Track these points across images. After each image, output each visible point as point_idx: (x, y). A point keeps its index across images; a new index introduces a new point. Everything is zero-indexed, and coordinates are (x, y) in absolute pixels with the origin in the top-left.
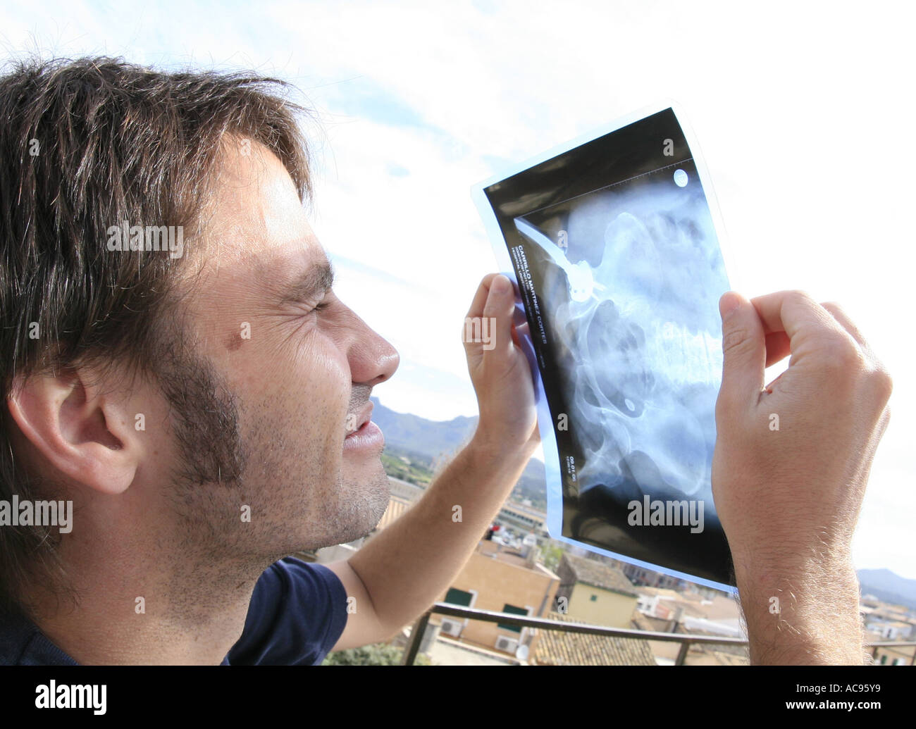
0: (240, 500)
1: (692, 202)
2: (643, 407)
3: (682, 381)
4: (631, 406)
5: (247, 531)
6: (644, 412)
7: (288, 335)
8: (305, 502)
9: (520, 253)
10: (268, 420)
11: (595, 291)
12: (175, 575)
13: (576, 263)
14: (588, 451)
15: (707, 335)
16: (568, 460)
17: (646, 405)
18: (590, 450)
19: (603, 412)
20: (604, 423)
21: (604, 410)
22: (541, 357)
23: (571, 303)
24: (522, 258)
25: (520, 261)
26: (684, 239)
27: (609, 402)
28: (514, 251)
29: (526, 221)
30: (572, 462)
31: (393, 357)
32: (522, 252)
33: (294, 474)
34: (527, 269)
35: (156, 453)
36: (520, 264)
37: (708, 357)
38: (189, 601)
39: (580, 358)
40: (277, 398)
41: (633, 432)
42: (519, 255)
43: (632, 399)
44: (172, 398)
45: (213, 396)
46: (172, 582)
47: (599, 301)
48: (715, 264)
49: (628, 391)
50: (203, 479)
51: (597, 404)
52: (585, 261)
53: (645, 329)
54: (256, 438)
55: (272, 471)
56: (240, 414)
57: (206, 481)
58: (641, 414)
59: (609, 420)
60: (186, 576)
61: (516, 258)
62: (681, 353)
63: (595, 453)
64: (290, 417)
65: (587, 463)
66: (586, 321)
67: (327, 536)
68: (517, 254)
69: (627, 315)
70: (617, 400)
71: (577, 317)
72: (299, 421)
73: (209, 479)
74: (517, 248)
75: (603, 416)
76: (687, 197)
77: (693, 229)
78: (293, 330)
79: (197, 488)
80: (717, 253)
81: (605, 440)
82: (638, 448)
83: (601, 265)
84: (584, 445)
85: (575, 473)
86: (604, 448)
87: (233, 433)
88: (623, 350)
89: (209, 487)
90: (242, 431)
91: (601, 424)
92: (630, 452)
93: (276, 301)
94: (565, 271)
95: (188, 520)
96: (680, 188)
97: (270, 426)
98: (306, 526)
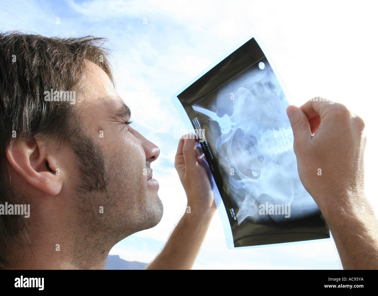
0: (107, 198)
1: (268, 74)
2: (261, 172)
3: (276, 154)
4: (255, 174)
5: (109, 215)
6: (261, 174)
7: (120, 129)
8: (133, 202)
9: (196, 121)
10: (116, 163)
11: (232, 127)
12: (76, 242)
13: (222, 117)
14: (239, 203)
15: (284, 129)
16: (231, 211)
17: (262, 171)
18: (240, 202)
19: (243, 182)
20: (244, 187)
21: (243, 181)
22: (212, 166)
23: (222, 135)
24: (197, 123)
25: (197, 124)
26: (267, 91)
27: (245, 176)
28: (193, 121)
29: (198, 106)
30: (233, 211)
31: (158, 149)
32: (197, 120)
33: (128, 187)
34: (200, 127)
35: (70, 178)
36: (196, 126)
37: (285, 138)
38: (81, 258)
39: (229, 160)
40: (119, 154)
41: (258, 186)
42: (196, 122)
43: (255, 171)
44: (77, 152)
45: (94, 151)
46: (75, 246)
47: (234, 130)
48: (282, 97)
49: (253, 167)
50: (91, 189)
51: (240, 179)
52: (226, 115)
53: (256, 136)
54: (112, 170)
55: (120, 185)
56: (105, 159)
57: (92, 189)
58: (260, 176)
59: (246, 185)
60: (81, 243)
61: (195, 124)
62: (274, 141)
63: (243, 203)
64: (125, 162)
65: (240, 209)
66: (229, 142)
67: (142, 222)
68: (195, 122)
69: (248, 132)
70: (249, 174)
71: (225, 141)
72: (128, 164)
73: (93, 188)
74: (194, 119)
75: (243, 184)
76: (265, 73)
77: (270, 85)
78: (121, 128)
79: (88, 193)
80: (282, 92)
81: (246, 195)
82: (262, 192)
83: (233, 114)
84: (237, 201)
85: (235, 216)
86: (246, 199)
87: (103, 168)
88: (248, 149)
89: (93, 193)
90: (107, 167)
91: (243, 188)
92: (259, 195)
93: (114, 116)
94: (218, 122)
95: (83, 211)
96: (262, 70)
97: (117, 165)
98: (134, 216)
